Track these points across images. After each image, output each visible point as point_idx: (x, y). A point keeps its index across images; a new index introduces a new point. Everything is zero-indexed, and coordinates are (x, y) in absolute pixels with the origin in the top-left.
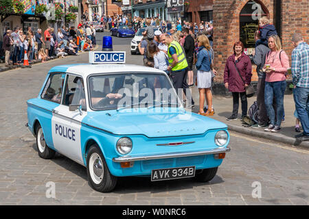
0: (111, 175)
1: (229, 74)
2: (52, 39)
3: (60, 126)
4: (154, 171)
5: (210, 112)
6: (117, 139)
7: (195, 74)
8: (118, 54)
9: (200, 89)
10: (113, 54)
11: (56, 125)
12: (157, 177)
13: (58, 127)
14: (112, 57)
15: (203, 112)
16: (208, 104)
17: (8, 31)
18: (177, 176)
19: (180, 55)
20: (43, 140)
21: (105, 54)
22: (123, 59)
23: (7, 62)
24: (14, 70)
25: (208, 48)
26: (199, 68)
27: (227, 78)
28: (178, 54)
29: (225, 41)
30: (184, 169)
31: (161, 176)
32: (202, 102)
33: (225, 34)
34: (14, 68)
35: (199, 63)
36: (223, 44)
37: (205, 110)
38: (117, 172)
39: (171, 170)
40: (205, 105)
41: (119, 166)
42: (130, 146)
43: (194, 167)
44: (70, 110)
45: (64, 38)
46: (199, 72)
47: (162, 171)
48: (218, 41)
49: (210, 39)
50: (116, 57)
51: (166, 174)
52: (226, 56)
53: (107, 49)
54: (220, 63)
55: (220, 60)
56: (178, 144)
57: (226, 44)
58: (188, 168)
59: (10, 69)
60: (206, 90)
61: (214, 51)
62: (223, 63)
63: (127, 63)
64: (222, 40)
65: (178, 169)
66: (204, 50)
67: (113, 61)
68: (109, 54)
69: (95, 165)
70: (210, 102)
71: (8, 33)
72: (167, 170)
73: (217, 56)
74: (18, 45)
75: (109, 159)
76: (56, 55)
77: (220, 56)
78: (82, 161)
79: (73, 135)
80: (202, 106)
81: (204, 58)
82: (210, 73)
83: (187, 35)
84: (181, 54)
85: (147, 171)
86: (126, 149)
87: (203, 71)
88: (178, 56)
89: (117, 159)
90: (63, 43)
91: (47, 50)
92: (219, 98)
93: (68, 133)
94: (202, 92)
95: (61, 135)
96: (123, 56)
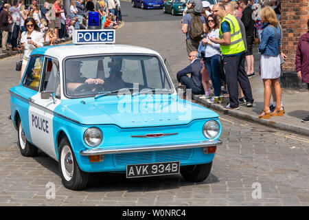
0: (80, 170)
1: (301, 60)
2: (63, 15)
3: (36, 117)
4: (129, 167)
5: (279, 111)
6: (84, 129)
7: (258, 60)
8: (106, 32)
9: (265, 80)
10: (100, 32)
11: (33, 116)
12: (133, 173)
13: (35, 118)
14: (99, 36)
15: (269, 111)
16: (275, 100)
17: (6, 5)
18: (158, 173)
19: (235, 34)
20: (24, 134)
21: (91, 33)
22: (112, 38)
23: (4, 46)
24: (13, 57)
25: (274, 24)
26: (263, 52)
27: (299, 65)
28: (232, 33)
29: (296, 14)
30: (166, 165)
31: (139, 173)
32: (268, 97)
33: (297, 5)
34: (14, 54)
35: (263, 46)
36: (295, 18)
37: (272, 108)
38: (86, 167)
39: (151, 165)
40: (272, 102)
41: (88, 160)
42: (100, 137)
43: (178, 163)
44: (42, 98)
45: (78, 13)
46: (263, 57)
47: (139, 166)
48: (288, 14)
49: (277, 11)
50: (104, 36)
51: (144, 170)
52: (299, 35)
53: (94, 27)
54: (291, 44)
55: (291, 39)
56: (158, 135)
57: (299, 18)
58: (171, 164)
59: (9, 55)
60: (273, 81)
61: (283, 27)
62: (295, 44)
63: (117, 43)
64: (293, 13)
65: (158, 165)
66: (270, 28)
67: (100, 41)
68: (95, 33)
69: (66, 160)
70: (278, 98)
71: (6, 8)
72: (145, 166)
73: (287, 35)
74: (18, 24)
75: (77, 152)
76: (68, 36)
77: (291, 35)
78: (55, 157)
79: (47, 127)
80: (267, 103)
81: (270, 38)
82: (278, 58)
83: (245, 6)
84: (238, 32)
85: (121, 167)
86: (95, 140)
87: (268, 56)
88: (232, 35)
89: (85, 152)
90: (77, 20)
91: (56, 30)
92: (290, 92)
93: (42, 125)
94: (268, 84)
95: (37, 127)
96: (112, 35)
